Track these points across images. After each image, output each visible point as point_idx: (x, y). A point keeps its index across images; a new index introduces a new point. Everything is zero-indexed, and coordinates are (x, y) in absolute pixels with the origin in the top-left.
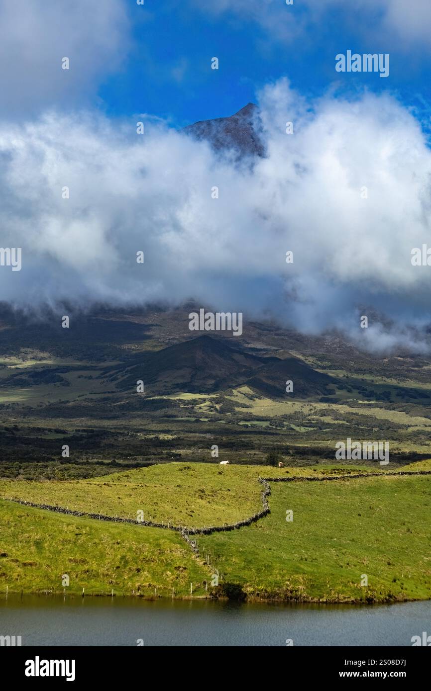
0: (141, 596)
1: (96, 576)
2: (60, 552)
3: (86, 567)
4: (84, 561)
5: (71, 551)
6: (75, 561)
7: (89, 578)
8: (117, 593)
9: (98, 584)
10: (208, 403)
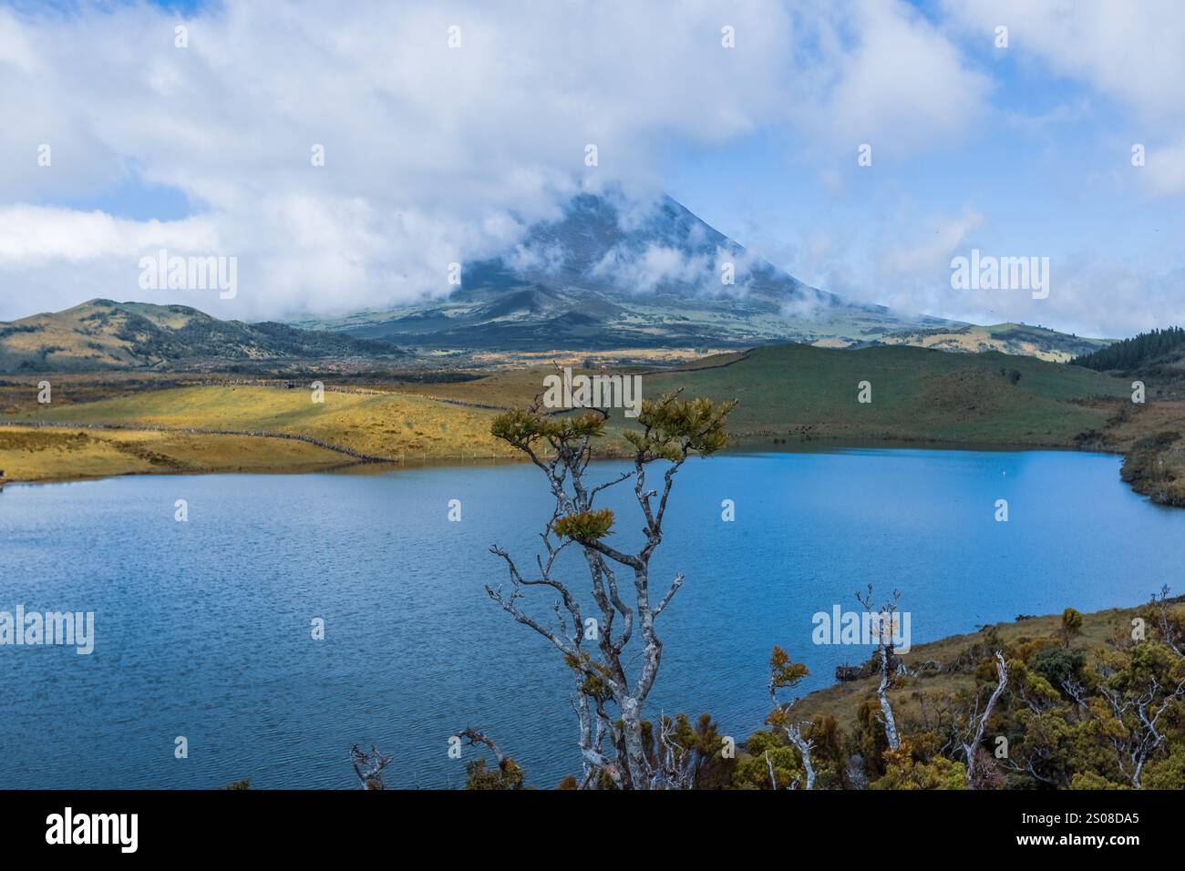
0: (513, 457)
1: (482, 445)
2: (458, 430)
3: (476, 440)
4: (474, 436)
5: (465, 430)
6: (468, 436)
7: (478, 447)
8: (498, 456)
9: (484, 451)
10: (542, 328)
